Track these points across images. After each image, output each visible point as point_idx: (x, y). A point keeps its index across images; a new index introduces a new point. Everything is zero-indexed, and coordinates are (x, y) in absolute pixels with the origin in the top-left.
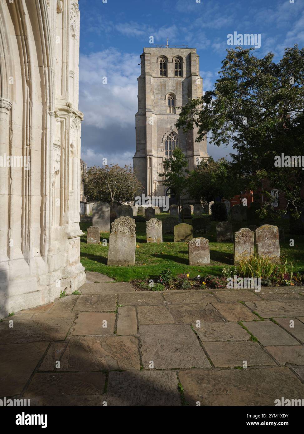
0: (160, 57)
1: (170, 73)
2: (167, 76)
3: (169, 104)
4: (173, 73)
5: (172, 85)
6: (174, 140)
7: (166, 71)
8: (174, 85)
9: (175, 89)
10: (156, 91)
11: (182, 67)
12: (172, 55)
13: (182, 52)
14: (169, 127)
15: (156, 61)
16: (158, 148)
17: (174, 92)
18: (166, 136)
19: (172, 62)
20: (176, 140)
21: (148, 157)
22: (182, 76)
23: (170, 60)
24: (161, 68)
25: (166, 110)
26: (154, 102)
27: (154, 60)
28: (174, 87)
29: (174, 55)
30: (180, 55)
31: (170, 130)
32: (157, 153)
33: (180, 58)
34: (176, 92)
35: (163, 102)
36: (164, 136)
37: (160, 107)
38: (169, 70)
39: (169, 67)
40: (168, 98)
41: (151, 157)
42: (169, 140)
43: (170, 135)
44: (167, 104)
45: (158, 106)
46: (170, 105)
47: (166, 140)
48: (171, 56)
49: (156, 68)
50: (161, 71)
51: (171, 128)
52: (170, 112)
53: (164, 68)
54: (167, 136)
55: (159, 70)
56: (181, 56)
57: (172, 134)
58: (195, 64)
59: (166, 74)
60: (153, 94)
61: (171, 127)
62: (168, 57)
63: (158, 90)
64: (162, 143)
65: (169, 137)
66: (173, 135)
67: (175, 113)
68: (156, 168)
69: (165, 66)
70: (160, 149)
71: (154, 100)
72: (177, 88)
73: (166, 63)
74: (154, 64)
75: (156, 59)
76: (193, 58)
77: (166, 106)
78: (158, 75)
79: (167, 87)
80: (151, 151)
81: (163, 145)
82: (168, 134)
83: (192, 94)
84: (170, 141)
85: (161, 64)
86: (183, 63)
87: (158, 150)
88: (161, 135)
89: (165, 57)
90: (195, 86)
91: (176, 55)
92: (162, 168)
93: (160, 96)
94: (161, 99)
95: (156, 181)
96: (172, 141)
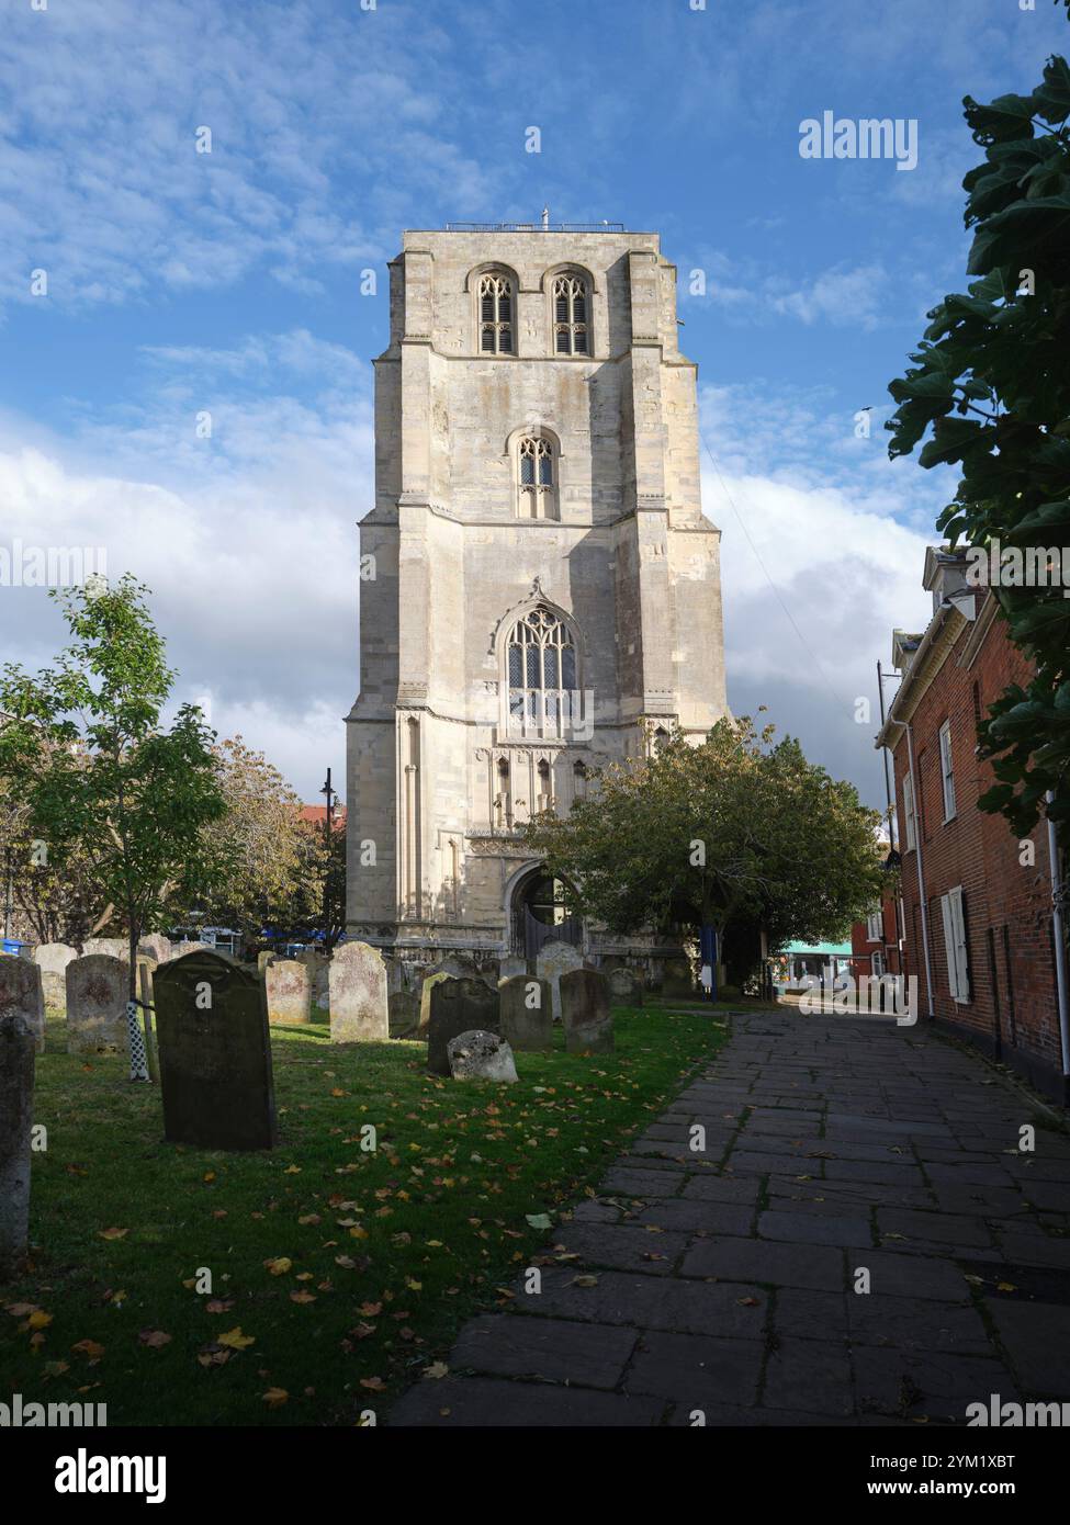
0: (482, 268)
1: (532, 339)
2: (516, 354)
3: (529, 478)
4: (545, 339)
5: (542, 391)
6: (555, 641)
7: (510, 329)
8: (552, 390)
9: (556, 411)
10: (463, 419)
11: (591, 311)
12: (538, 261)
13: (587, 248)
14: (526, 579)
15: (462, 288)
16: (469, 676)
17: (549, 424)
18: (509, 626)
19: (542, 291)
20: (563, 641)
21: (402, 716)
22: (592, 355)
23: (528, 281)
24: (488, 315)
25: (511, 504)
26: (451, 466)
27: (451, 283)
28: (551, 399)
29: (551, 263)
30: (578, 259)
31: (532, 594)
32: (467, 701)
33: (579, 275)
34: (562, 425)
35: (496, 466)
36: (499, 622)
37: (479, 489)
38: (522, 324)
39: (524, 313)
40: (523, 451)
41: (416, 714)
42: (528, 640)
43: (534, 618)
44: (517, 477)
45: (469, 482)
46: (532, 481)
47: (512, 640)
48: (537, 266)
49: (461, 317)
50: (489, 332)
51: (535, 586)
52: (534, 515)
53: (501, 320)
54: (520, 625)
55: (476, 325)
56: (582, 263)
57: (542, 617)
58: (648, 299)
59: (509, 344)
60: (446, 429)
61: (536, 581)
62: (519, 268)
63: (473, 411)
64: (490, 653)
65: (528, 631)
66: (551, 619)
67: (557, 518)
68: (457, 771)
69: (509, 311)
70: (480, 682)
71: (448, 459)
72: (563, 407)
73: (509, 295)
74: (450, 299)
75: (465, 276)
76: (637, 273)
77: (511, 486)
78: (475, 346)
79: (514, 401)
80: (422, 689)
81: (500, 663)
82: (523, 614)
83: (637, 430)
84: (536, 649)
85: (488, 299)
86: (595, 297)
87: (468, 687)
88: (485, 617)
89: (503, 270)
90: (649, 395)
91: (559, 259)
92: (491, 773)
93: (478, 441)
94: (486, 453)
95: (457, 838)
96: (543, 646)
